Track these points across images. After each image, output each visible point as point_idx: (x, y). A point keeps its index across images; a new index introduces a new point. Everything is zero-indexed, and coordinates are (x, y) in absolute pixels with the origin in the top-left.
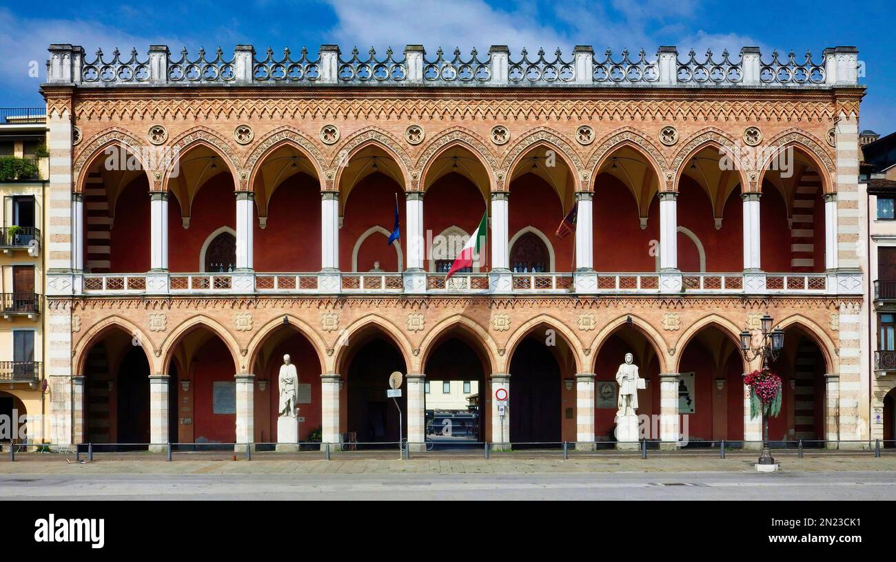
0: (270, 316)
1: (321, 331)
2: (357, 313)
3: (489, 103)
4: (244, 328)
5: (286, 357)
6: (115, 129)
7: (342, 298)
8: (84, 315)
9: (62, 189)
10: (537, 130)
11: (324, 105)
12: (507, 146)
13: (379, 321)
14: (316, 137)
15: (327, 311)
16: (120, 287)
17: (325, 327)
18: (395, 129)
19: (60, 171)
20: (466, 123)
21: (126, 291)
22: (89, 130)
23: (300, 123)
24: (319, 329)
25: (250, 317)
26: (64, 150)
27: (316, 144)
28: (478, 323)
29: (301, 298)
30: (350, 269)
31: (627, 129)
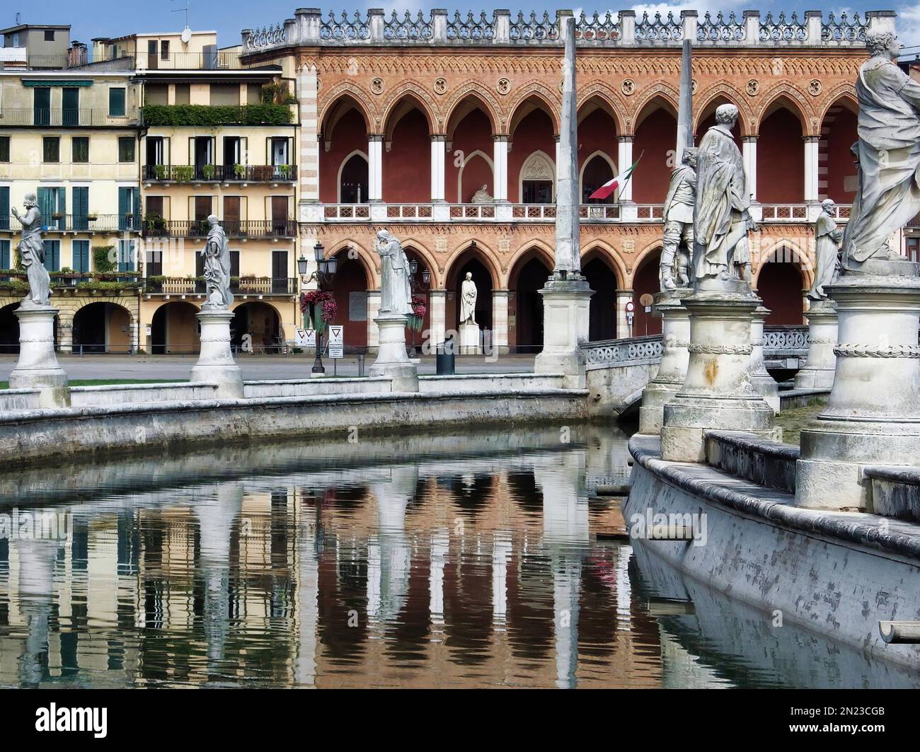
0: (462, 240)
1: (497, 253)
2: (524, 238)
3: (621, 60)
4: (442, 250)
5: (469, 274)
6: (347, 81)
7: (514, 225)
8: (325, 239)
9: (310, 132)
10: (656, 83)
11: (500, 60)
12: (633, 96)
13: (540, 244)
14: (494, 89)
15: (502, 236)
16: (349, 215)
17: (501, 250)
18: (552, 81)
19: (309, 116)
20: (603, 77)
21: (354, 218)
22: (327, 81)
23: (481, 75)
24: (496, 251)
25: (446, 241)
26: (312, 99)
27: (494, 94)
28: (612, 247)
29: (485, 224)
30: (456, 201)
31: (722, 82)
